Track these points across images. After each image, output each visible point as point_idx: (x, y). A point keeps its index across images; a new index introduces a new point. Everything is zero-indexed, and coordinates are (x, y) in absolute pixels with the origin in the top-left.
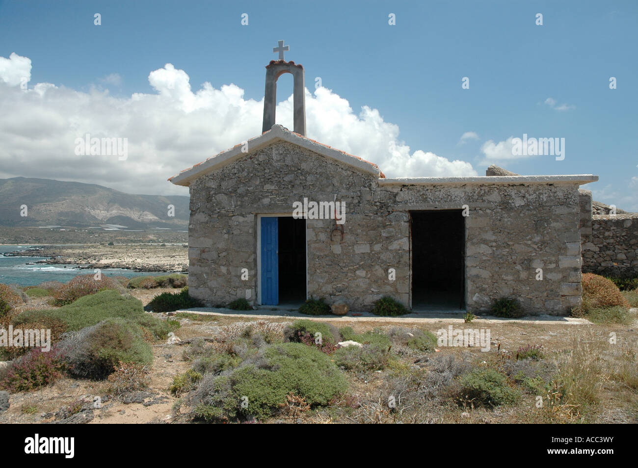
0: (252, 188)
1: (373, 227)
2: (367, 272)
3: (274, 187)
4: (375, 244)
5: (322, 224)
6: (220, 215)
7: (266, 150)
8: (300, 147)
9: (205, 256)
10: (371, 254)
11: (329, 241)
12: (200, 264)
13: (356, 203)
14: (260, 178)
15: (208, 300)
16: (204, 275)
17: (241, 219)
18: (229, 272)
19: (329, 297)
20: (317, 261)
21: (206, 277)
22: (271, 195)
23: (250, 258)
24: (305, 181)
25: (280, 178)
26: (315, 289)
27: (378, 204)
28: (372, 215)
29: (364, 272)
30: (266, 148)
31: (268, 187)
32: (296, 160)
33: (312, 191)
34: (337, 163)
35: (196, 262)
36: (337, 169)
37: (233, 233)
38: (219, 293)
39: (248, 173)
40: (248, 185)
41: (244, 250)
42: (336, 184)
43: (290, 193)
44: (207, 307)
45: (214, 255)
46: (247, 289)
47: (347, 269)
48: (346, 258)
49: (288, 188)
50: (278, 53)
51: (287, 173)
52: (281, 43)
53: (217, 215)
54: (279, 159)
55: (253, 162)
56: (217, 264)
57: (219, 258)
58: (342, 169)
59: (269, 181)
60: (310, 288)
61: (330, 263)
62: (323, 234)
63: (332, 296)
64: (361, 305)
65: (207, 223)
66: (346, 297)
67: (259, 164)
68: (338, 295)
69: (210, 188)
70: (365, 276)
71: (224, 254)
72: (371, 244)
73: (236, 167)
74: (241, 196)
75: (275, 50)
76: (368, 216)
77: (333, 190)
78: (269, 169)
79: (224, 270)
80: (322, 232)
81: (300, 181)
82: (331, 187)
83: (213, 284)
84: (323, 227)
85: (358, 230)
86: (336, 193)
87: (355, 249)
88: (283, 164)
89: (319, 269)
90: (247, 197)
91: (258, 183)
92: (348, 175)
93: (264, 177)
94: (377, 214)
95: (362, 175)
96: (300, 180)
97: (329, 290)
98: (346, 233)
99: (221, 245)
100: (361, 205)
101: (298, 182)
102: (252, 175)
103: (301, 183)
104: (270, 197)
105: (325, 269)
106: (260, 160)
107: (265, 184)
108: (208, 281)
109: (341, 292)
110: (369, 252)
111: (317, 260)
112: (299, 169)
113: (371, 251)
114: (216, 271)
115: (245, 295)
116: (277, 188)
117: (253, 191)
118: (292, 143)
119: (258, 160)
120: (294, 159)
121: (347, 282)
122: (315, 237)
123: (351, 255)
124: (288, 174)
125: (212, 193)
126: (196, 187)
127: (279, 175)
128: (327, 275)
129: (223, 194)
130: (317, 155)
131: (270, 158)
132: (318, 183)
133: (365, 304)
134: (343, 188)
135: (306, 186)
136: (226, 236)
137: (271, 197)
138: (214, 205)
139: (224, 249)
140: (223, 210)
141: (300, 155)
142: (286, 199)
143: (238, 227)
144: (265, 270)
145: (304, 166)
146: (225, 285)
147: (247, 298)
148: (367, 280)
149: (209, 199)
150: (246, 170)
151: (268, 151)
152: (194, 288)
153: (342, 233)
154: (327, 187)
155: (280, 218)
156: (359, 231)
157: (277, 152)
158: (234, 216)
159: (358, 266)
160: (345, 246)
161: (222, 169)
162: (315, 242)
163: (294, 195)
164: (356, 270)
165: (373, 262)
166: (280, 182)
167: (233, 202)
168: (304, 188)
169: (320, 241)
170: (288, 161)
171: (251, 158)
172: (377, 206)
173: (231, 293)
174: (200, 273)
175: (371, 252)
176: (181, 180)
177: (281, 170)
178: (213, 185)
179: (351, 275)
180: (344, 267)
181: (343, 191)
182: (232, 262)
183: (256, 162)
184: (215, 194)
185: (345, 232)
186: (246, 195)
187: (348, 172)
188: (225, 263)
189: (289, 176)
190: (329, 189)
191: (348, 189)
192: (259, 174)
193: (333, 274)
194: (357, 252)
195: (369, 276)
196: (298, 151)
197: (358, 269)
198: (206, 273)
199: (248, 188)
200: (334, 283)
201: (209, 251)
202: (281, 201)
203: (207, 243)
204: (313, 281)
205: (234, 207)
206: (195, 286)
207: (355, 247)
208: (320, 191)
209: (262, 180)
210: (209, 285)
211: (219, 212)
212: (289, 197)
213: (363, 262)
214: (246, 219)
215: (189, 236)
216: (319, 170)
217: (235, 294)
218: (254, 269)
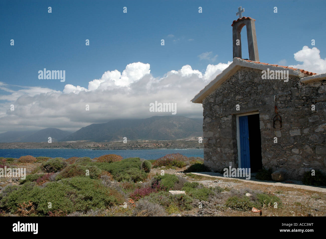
0: (230, 99)
1: (302, 116)
2: (300, 150)
3: (240, 97)
4: (305, 128)
5: (268, 117)
7: (235, 75)
8: (252, 69)
9: (210, 142)
10: (302, 136)
11: (273, 129)
12: (208, 146)
13: (289, 100)
14: (234, 93)
15: (212, 168)
16: (210, 153)
17: (226, 119)
18: (221, 152)
19: (275, 168)
20: (266, 143)
21: (211, 154)
22: (239, 102)
23: (231, 142)
24: (257, 90)
25: (243, 90)
26: (266, 162)
27: (304, 98)
28: (300, 107)
29: (298, 150)
31: (238, 97)
32: (251, 77)
33: (261, 96)
35: (206, 146)
37: (222, 128)
38: (217, 164)
39: (228, 90)
40: (228, 98)
41: (228, 138)
42: (276, 88)
43: (249, 99)
44: (211, 172)
45: (214, 141)
46: (230, 161)
47: (286, 148)
48: (285, 140)
49: (248, 96)
51: (246, 86)
52: (240, 9)
53: (215, 118)
54: (242, 79)
56: (216, 147)
57: (217, 143)
59: (237, 93)
60: (264, 161)
61: (274, 144)
62: (269, 124)
63: (277, 168)
64: (297, 175)
65: (210, 123)
66: (286, 169)
67: (233, 84)
68: (281, 167)
69: (211, 102)
70: (298, 153)
71: (219, 140)
72: (302, 129)
73: (222, 88)
74: (225, 105)
75: (237, 14)
76: (298, 108)
77: (273, 93)
78: (238, 86)
79: (219, 149)
80: (268, 123)
81: (254, 91)
82: (272, 91)
83: (214, 158)
84: (269, 119)
85: (291, 119)
86: (275, 95)
87: (290, 134)
88: (244, 81)
89: (268, 149)
90: (228, 105)
91: (233, 96)
93: (235, 91)
94: (304, 106)
95: (291, 79)
96: (254, 89)
97: (275, 163)
98: (284, 122)
99: (217, 135)
100: (292, 100)
101: (253, 91)
102: (229, 91)
103: (255, 92)
104: (239, 103)
105: (272, 148)
106: (233, 82)
107: (236, 96)
108: (212, 157)
109: (282, 165)
110: (300, 134)
111: (267, 142)
112: (254, 83)
113: (302, 133)
114: (216, 150)
115: (229, 165)
116: (242, 97)
117: (230, 101)
118: (248, 68)
119: (232, 82)
120: (250, 77)
121: (286, 157)
122: (264, 126)
123: (288, 138)
124: (247, 87)
125: (212, 105)
126: (205, 103)
127: (243, 89)
128: (273, 153)
129: (217, 105)
131: (238, 79)
132: (264, 90)
133: (300, 174)
134: (279, 90)
135: (257, 93)
136: (219, 130)
137: (240, 103)
138: (213, 112)
139: (218, 137)
140: (217, 114)
141: (253, 74)
142: (247, 103)
143: (224, 124)
144: (243, 150)
145: (255, 80)
146: (220, 159)
148: (300, 156)
149: (211, 109)
150: (226, 89)
151: (236, 75)
152: (206, 161)
153: (281, 122)
154: (270, 91)
155: (249, 116)
156: (292, 120)
157: (241, 75)
158: (222, 117)
159: (293, 146)
160: (284, 131)
161: (215, 91)
162: (265, 130)
163: (252, 100)
164: (292, 149)
165: (303, 143)
166: (243, 93)
167: (221, 109)
168: (257, 95)
169: (267, 128)
170: (247, 80)
171: (228, 82)
172: (303, 100)
173: (222, 163)
174: (209, 152)
175: (301, 135)
176: (196, 100)
177: (244, 85)
178: (212, 100)
179: (288, 152)
180: (284, 146)
181: (280, 92)
182: (222, 145)
183: (231, 83)
184: (214, 106)
185: (283, 121)
186: (227, 104)
188: (219, 146)
189: (248, 88)
190: (271, 93)
191: (283, 91)
192: (233, 90)
193: (277, 151)
194: (292, 135)
195: (301, 153)
196: (252, 71)
197: (293, 148)
198: (211, 152)
199: (228, 100)
200: (278, 158)
201: (212, 139)
202: (245, 105)
203: (211, 134)
204: (265, 157)
205: (222, 112)
206: (206, 159)
207: (290, 131)
208: (266, 95)
210: (213, 159)
211: (216, 116)
212: (249, 102)
213: (296, 143)
214: (228, 118)
215: (204, 131)
216: (265, 81)
217: (224, 164)
218: (233, 149)
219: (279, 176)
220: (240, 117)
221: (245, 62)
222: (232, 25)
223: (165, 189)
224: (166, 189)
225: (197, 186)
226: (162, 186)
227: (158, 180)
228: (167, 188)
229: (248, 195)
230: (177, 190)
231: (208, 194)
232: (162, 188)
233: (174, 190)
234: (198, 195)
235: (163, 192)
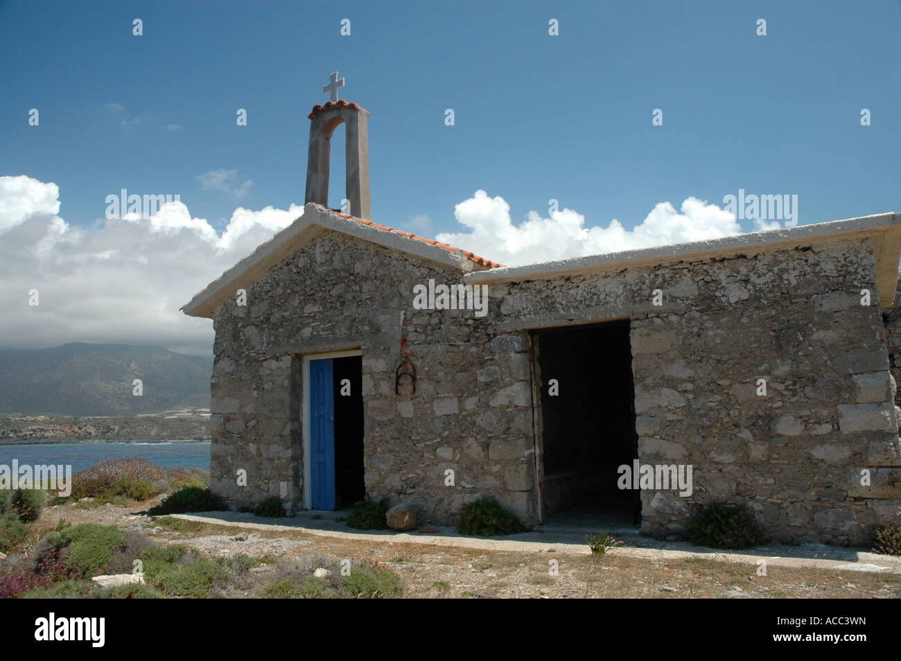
0: (289, 313)
1: (464, 365)
2: (454, 450)
3: (316, 307)
4: (468, 397)
5: (384, 364)
6: (250, 361)
7: (307, 249)
8: (352, 237)
9: (230, 426)
10: (460, 417)
11: (395, 396)
12: (223, 439)
13: (436, 324)
14: (299, 296)
15: (233, 498)
16: (229, 458)
17: (274, 364)
18: (260, 455)
19: (396, 497)
20: (377, 432)
21: (230, 461)
22: (313, 322)
23: (286, 429)
24: (359, 294)
25: (325, 291)
26: (374, 483)
27: (470, 322)
28: (460, 343)
29: (450, 450)
30: (307, 246)
31: (310, 309)
32: (347, 259)
33: (369, 309)
34: (405, 257)
35: (219, 437)
36: (405, 267)
37: (264, 389)
39: (285, 288)
40: (284, 308)
41: (277, 416)
43: (338, 316)
44: (231, 510)
45: (240, 425)
46: (281, 481)
47: (423, 445)
48: (421, 424)
49: (336, 308)
50: (329, 93)
51: (334, 282)
52: (333, 77)
53: (245, 360)
54: (323, 261)
55: (290, 269)
56: (246, 440)
57: (247, 429)
58: (413, 265)
59: (309, 298)
60: (369, 479)
61: (396, 435)
62: (386, 382)
63: (401, 496)
64: (446, 512)
65: (232, 374)
66: (423, 498)
67: (299, 273)
68: (410, 494)
69: (238, 317)
70: (450, 459)
71: (253, 423)
72: (461, 399)
73: (269, 281)
74: (275, 327)
75: (325, 89)
76: (454, 345)
77: (400, 305)
78: (311, 279)
79: (252, 448)
80: (383, 380)
81: (353, 294)
82: (396, 299)
83: (239, 472)
84: (385, 370)
85: (439, 373)
86: (403, 309)
87: (434, 408)
88: (331, 268)
89: (381, 447)
90: (282, 327)
91: (296, 303)
92: (422, 274)
93: (304, 292)
94: (469, 341)
95: (444, 272)
96: (353, 291)
97: (397, 483)
98: (421, 379)
99: (249, 409)
100: (442, 326)
101: (349, 296)
102: (289, 291)
103: (354, 297)
104: (312, 324)
105: (389, 446)
106: (300, 266)
107: (306, 304)
108: (234, 467)
109: (414, 487)
110: (457, 412)
111: (377, 429)
112: (352, 274)
113: (461, 410)
114: (244, 450)
115: (279, 491)
116: (321, 309)
117: (290, 318)
119: (297, 267)
120: (344, 258)
121: (423, 469)
122: (373, 389)
123: (429, 419)
124: (336, 284)
125: (239, 325)
126: (221, 318)
127: (324, 287)
128: (393, 457)
129: (253, 326)
130: (375, 246)
131: (313, 261)
132: (378, 295)
133: (453, 511)
135: (361, 301)
136: (255, 394)
137: (314, 324)
138: (242, 344)
139: (252, 414)
140: (253, 351)
141: (353, 251)
142: (334, 326)
143: (270, 378)
144: (316, 451)
145: (359, 268)
146: (254, 474)
147: (282, 497)
148: (456, 465)
149: (236, 337)
150: (281, 284)
151: (311, 250)
152: (216, 479)
153: (414, 379)
154: (391, 300)
155: (335, 360)
156: (441, 374)
157: (321, 250)
158: (266, 360)
159: (439, 440)
160: (420, 402)
162: (374, 398)
163: (345, 318)
164: (437, 448)
165: (463, 432)
166: (325, 298)
167: (264, 338)
168: (358, 306)
169: (381, 394)
170: (337, 264)
171: (288, 265)
172: (468, 326)
173: (261, 487)
174: (224, 454)
175: (460, 413)
176: (196, 308)
177: (327, 278)
179: (428, 455)
180: (418, 441)
182: (262, 436)
183: (294, 270)
184: (244, 327)
185: (418, 377)
186: (282, 325)
187: (422, 269)
188: (254, 438)
189: (337, 287)
190: (394, 304)
192: (298, 289)
193: (402, 454)
194: (438, 413)
195: (457, 458)
196: (350, 244)
197: (439, 445)
198: (232, 455)
199: (284, 314)
200: (404, 471)
201: (235, 419)
202: (327, 331)
203: (232, 405)
204: (372, 468)
205: (265, 345)
206: (217, 475)
207: (435, 403)
208: (381, 308)
209: (302, 298)
211: (248, 355)
212: (337, 322)
213: (447, 433)
214: (280, 364)
215: (212, 396)
216: (380, 272)
217: (266, 489)
218: (291, 447)
219: (403, 518)
220: (312, 362)
221: (335, 218)
222: (311, 117)
223: (80, 573)
224: (84, 573)
225: (180, 556)
226: (72, 564)
227: (58, 548)
228: (87, 569)
229: (320, 573)
230: (120, 573)
231: (210, 580)
232: (69, 571)
233: (109, 574)
234: (180, 582)
235: (71, 582)
